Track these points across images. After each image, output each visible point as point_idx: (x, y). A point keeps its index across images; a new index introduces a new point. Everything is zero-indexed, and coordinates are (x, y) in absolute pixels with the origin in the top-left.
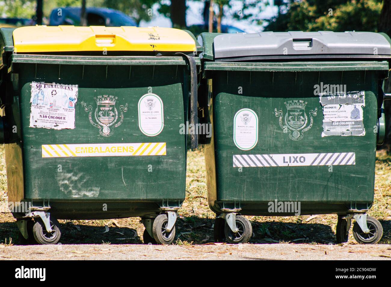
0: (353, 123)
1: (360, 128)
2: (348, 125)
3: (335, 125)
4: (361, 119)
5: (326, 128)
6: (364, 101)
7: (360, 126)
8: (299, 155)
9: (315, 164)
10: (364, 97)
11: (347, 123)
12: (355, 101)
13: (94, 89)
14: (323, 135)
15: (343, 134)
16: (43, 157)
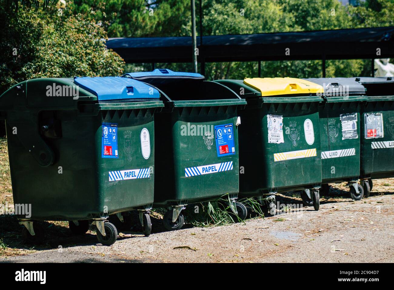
0: (353, 131)
1: (355, 134)
2: (351, 132)
3: (347, 133)
4: (356, 129)
5: (344, 134)
6: (357, 118)
7: (356, 133)
8: (335, 151)
9: (341, 156)
10: (357, 116)
11: (351, 131)
12: (353, 119)
13: (288, 117)
14: (343, 139)
15: (350, 138)
16: (275, 161)
